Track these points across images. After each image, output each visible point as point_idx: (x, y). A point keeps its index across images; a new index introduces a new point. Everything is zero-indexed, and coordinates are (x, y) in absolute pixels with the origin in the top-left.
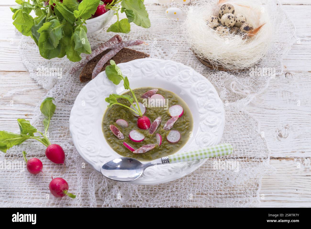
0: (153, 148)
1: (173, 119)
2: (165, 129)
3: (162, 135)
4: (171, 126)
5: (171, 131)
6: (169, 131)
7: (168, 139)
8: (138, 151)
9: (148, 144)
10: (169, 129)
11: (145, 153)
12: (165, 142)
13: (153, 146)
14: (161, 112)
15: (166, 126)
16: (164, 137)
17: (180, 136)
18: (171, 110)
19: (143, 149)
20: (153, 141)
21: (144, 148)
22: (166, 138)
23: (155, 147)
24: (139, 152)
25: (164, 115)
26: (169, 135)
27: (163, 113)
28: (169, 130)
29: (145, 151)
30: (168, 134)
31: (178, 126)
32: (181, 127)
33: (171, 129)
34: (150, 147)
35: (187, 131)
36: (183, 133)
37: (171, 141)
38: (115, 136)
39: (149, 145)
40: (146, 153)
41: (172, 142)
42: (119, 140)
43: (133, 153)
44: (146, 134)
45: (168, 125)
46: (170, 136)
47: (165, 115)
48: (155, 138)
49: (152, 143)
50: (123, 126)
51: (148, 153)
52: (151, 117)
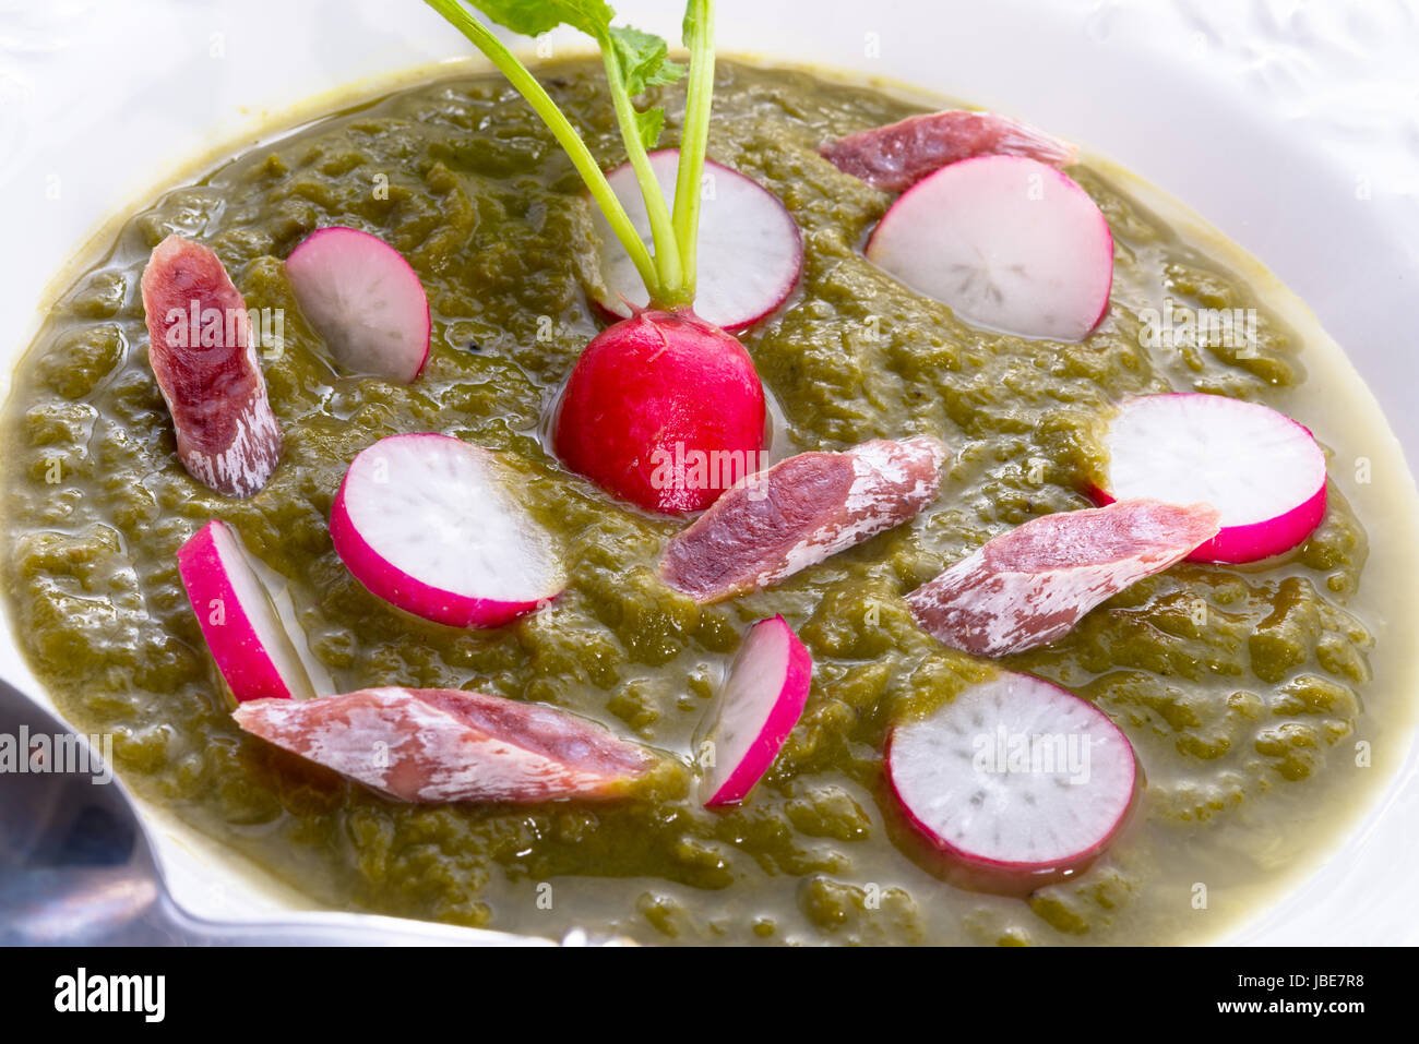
0: (590, 779)
1: (1121, 526)
2: (931, 619)
3: (840, 669)
4: (1046, 606)
5: (1012, 685)
6: (985, 666)
7: (901, 774)
8: (312, 722)
9: (547, 696)
10: (999, 636)
11: (426, 806)
12: (830, 793)
13: (605, 757)
14: (979, 398)
15: (968, 584)
16: (861, 713)
17: (1114, 812)
18: (1139, 432)
19: (405, 725)
20: (652, 707)
21: (434, 720)
22: (886, 747)
23: (624, 779)
24: (328, 751)
25: (1006, 442)
26: (959, 713)
27: (1012, 413)
28: (977, 649)
29: (433, 766)
30: (941, 696)
31: (1145, 659)
32: (1191, 696)
33: (1017, 662)
34: (549, 745)
35: (1257, 790)
36: (1185, 785)
37: (932, 822)
38: (161, 406)
39: (544, 719)
40: (429, 821)
41: (947, 834)
42: (178, 482)
43: (226, 724)
44: (602, 560)
45: (1007, 576)
46: (949, 736)
47: (1019, 453)
48: (709, 672)
49: (629, 716)
50: (356, 340)
51: (459, 827)
52: (817, 399)
